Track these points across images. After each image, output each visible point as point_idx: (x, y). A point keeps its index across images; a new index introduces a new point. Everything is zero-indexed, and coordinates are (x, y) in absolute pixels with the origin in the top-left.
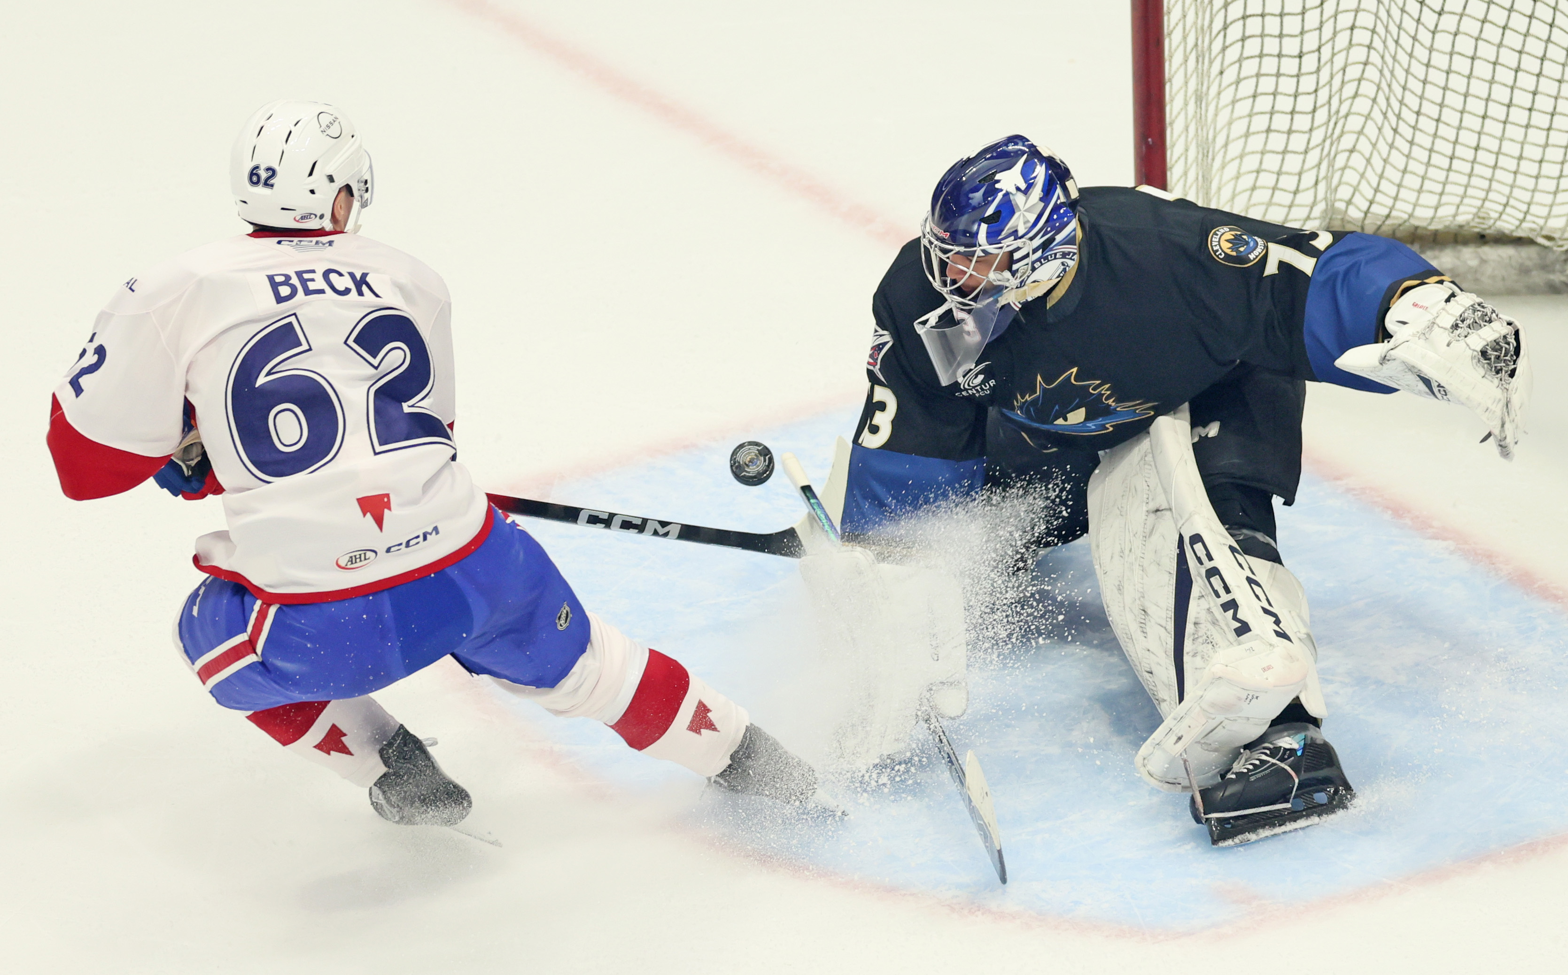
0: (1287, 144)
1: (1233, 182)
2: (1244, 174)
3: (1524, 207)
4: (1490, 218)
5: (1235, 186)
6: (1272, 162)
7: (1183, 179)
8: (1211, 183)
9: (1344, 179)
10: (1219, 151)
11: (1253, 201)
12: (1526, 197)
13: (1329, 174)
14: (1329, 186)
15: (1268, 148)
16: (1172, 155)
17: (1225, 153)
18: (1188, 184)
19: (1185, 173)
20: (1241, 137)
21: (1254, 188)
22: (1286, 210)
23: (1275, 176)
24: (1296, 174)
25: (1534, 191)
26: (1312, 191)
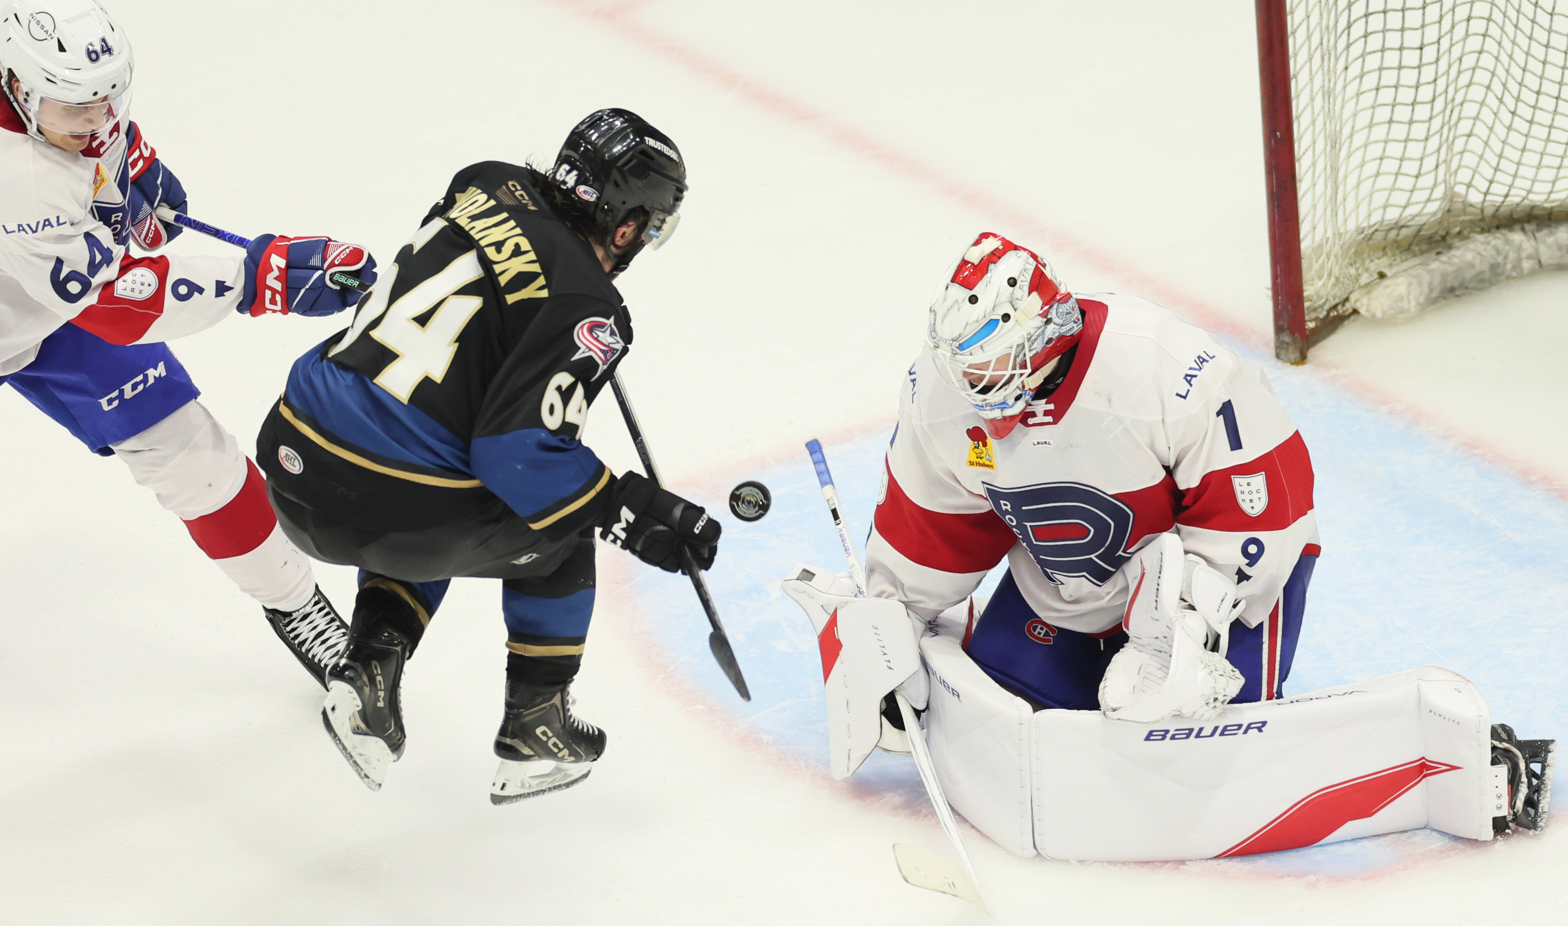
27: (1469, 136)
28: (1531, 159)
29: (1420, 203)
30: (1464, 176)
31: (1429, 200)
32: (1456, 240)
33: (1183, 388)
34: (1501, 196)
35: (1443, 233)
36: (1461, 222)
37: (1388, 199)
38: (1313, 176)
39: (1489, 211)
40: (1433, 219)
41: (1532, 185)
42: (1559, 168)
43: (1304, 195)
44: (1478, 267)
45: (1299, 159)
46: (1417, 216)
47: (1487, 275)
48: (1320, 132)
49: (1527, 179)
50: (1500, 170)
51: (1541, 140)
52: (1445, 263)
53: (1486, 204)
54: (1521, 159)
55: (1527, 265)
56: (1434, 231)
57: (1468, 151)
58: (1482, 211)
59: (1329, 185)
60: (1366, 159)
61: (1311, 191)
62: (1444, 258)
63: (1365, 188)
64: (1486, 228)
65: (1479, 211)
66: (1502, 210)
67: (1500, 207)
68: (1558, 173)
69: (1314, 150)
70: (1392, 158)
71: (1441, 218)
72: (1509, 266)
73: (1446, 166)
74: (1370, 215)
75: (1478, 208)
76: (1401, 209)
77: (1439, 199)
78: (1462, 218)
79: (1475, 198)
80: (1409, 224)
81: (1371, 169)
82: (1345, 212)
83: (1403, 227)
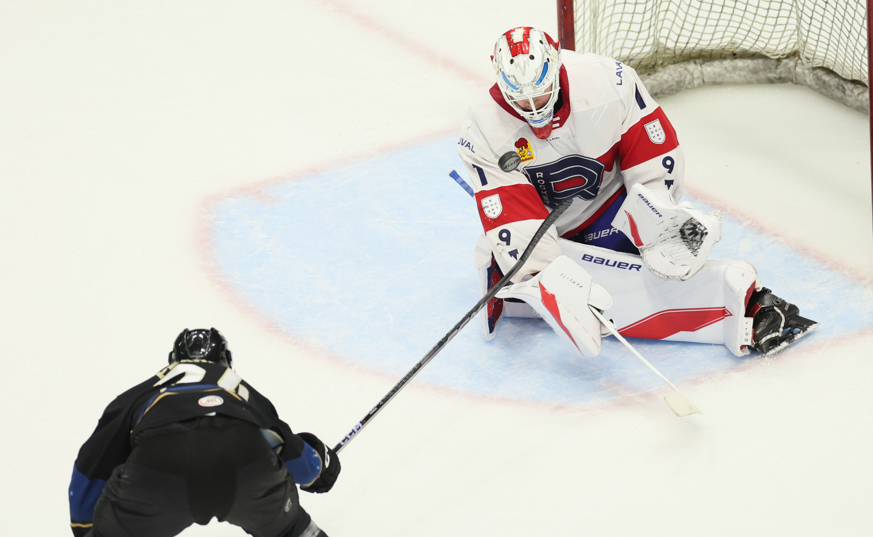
0: (635, 9)
1: (608, 28)
2: (613, 24)
3: (758, 33)
4: (737, 43)
5: (609, 30)
6: (627, 18)
7: (583, 27)
8: (597, 29)
9: (664, 26)
10: (601, 13)
11: (617, 37)
12: (760, 27)
13: (656, 23)
14: (656, 28)
15: (625, 11)
16: (576, 15)
17: (604, 14)
18: (585, 31)
19: (584, 25)
20: (611, 6)
21: (618, 31)
22: (634, 42)
23: (629, 24)
24: (639, 23)
25: (764, 24)
26: (647, 31)
27: (667, 11)
28: (701, 21)
29: (641, 47)
30: (665, 33)
31: (645, 45)
32: (660, 67)
33: (618, 80)
34: (685, 43)
35: (654, 63)
36: (663, 58)
37: (623, 44)
38: (583, 31)
39: (678, 52)
40: (648, 56)
41: (702, 36)
42: (716, 26)
43: (578, 41)
44: (670, 83)
45: (576, 22)
46: (639, 54)
47: (674, 87)
48: (588, 8)
49: (699, 32)
50: (684, 29)
51: (707, 11)
52: (653, 80)
53: (676, 48)
54: (695, 22)
55: (696, 82)
56: (649, 62)
57: (666, 19)
58: (674, 52)
59: (592, 36)
60: (612, 22)
61: (582, 39)
62: (652, 77)
63: (611, 37)
64: (676, 61)
65: (672, 52)
66: (685, 51)
67: (684, 50)
68: (715, 29)
69: (584, 17)
70: (626, 22)
71: (652, 55)
72: (687, 82)
73: (655, 27)
74: (613, 53)
75: (672, 50)
76: (630, 50)
77: (651, 45)
78: (663, 56)
79: (671, 45)
80: (635, 58)
81: (614, 28)
82: (600, 50)
83: (631, 60)
